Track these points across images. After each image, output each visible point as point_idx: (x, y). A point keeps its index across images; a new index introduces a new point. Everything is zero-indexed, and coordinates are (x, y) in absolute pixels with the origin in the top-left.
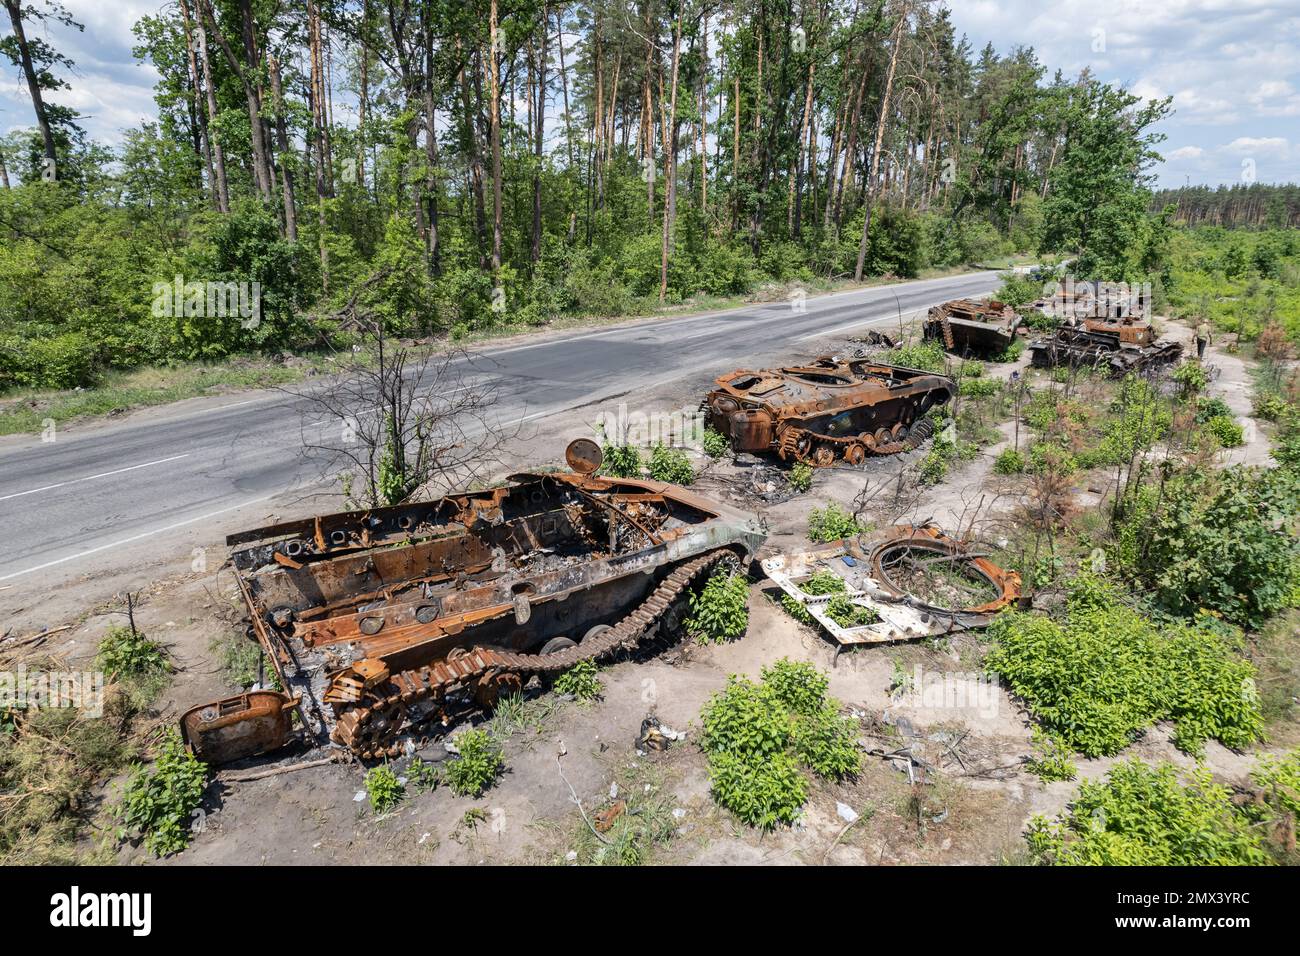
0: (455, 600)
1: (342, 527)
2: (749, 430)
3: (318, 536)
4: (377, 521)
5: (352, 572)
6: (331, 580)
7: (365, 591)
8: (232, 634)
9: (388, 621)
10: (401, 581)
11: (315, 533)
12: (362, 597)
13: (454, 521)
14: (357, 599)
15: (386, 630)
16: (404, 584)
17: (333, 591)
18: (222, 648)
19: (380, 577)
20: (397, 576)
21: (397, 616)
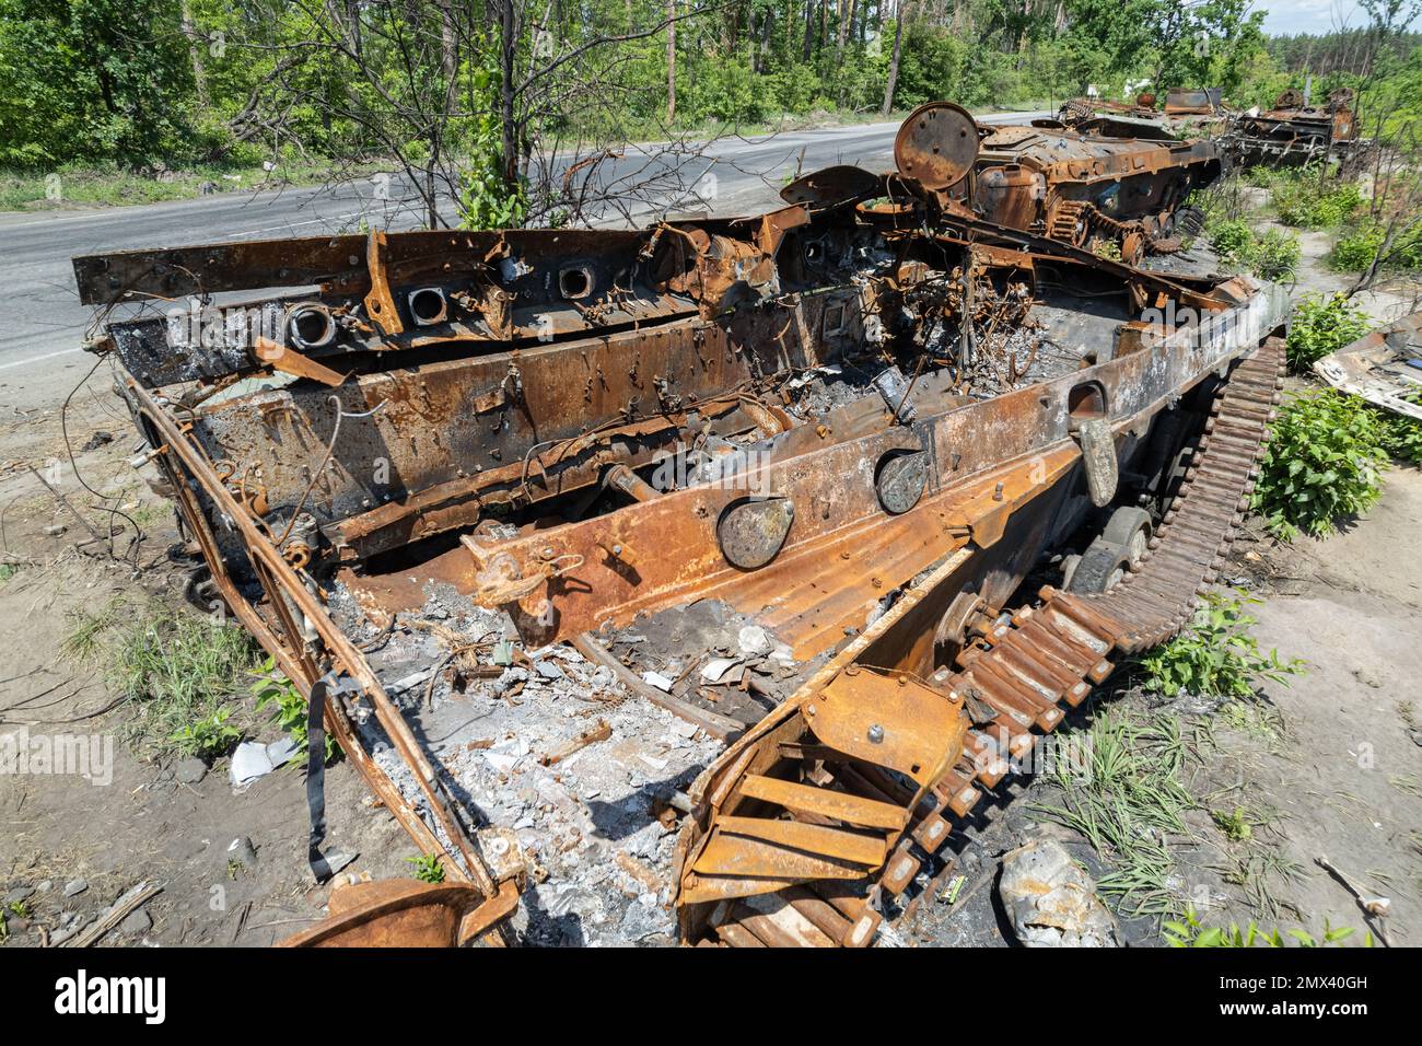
0: (964, 430)
1: (437, 276)
2: (1006, 200)
3: (380, 292)
4: (520, 269)
5: (467, 407)
6: (418, 429)
7: (498, 460)
8: (137, 597)
9: (804, 513)
10: (574, 434)
11: (366, 286)
12: (492, 475)
13: (669, 291)
14: (482, 480)
15: (800, 548)
16: (585, 442)
17: (423, 460)
18: (112, 641)
19: (533, 425)
20: (569, 421)
21: (827, 488)
